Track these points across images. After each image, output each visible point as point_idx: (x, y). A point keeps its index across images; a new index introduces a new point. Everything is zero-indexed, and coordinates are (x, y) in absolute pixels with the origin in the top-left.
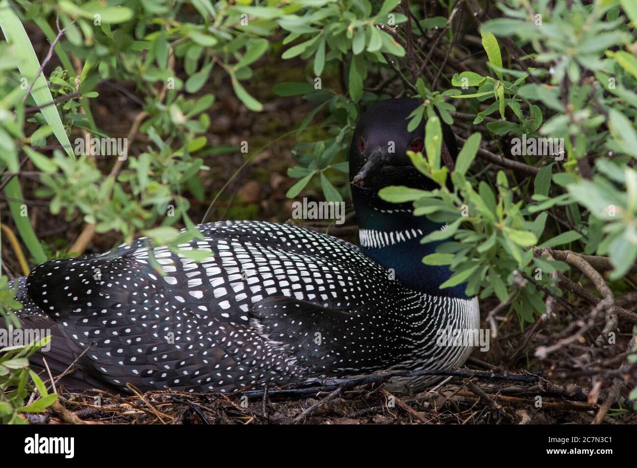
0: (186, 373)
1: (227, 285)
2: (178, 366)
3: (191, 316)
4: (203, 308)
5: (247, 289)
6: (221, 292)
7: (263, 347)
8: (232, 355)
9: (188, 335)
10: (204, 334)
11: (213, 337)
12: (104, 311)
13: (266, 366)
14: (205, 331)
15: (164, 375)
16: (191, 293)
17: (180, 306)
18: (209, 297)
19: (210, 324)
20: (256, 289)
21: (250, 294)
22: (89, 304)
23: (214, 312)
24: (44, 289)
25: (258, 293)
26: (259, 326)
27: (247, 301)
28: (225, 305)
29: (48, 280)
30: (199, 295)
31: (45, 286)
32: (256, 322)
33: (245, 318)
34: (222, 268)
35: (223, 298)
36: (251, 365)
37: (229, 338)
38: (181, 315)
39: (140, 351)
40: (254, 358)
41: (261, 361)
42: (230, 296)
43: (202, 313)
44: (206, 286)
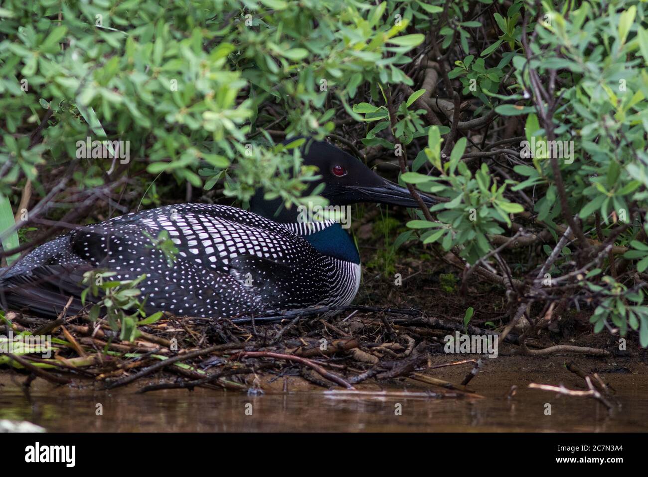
0: (187, 305)
1: (214, 245)
2: (182, 300)
3: (191, 266)
4: (199, 261)
5: (227, 249)
6: (210, 250)
7: (239, 289)
8: (218, 294)
9: (189, 279)
10: (200, 279)
11: (206, 281)
12: (132, 262)
13: (240, 301)
14: (200, 277)
15: (172, 307)
16: (190, 250)
17: (183, 259)
18: (202, 254)
19: (204, 272)
20: (232, 249)
21: (229, 252)
22: (121, 257)
23: (206, 263)
24: (86, 246)
25: (234, 252)
26: (237, 274)
27: (227, 257)
28: (213, 259)
29: (87, 240)
30: (195, 251)
31: (86, 244)
32: (234, 271)
33: (226, 268)
34: (209, 234)
35: (212, 255)
36: (230, 301)
37: (216, 282)
38: (184, 265)
39: (157, 289)
40: (233, 296)
41: (237, 298)
42: (216, 253)
43: (198, 264)
44: (200, 246)
